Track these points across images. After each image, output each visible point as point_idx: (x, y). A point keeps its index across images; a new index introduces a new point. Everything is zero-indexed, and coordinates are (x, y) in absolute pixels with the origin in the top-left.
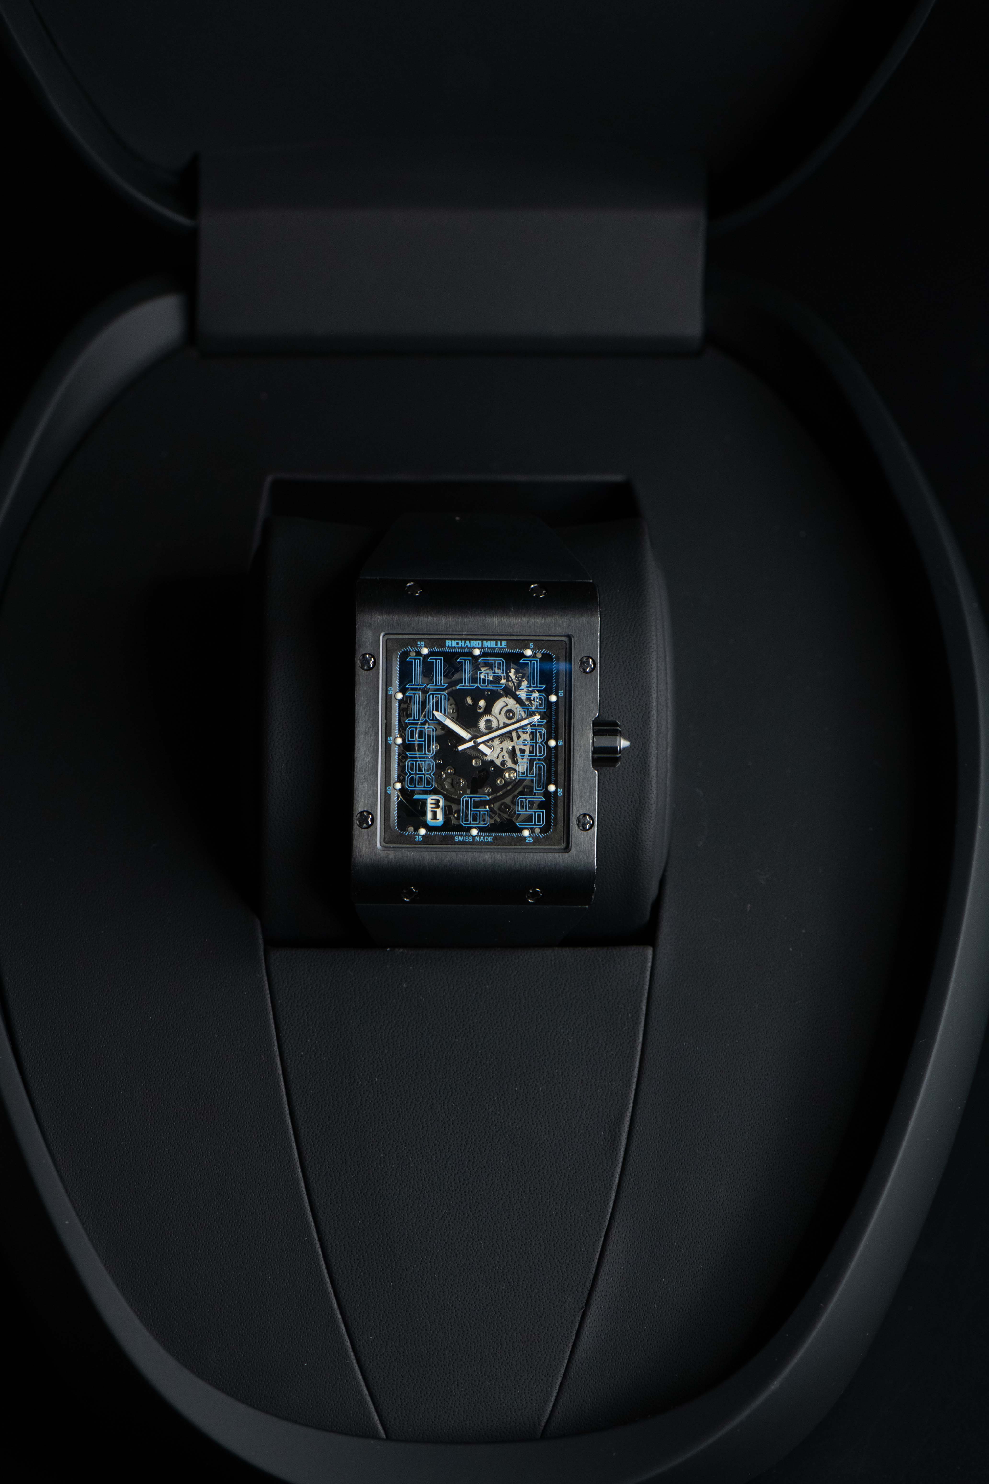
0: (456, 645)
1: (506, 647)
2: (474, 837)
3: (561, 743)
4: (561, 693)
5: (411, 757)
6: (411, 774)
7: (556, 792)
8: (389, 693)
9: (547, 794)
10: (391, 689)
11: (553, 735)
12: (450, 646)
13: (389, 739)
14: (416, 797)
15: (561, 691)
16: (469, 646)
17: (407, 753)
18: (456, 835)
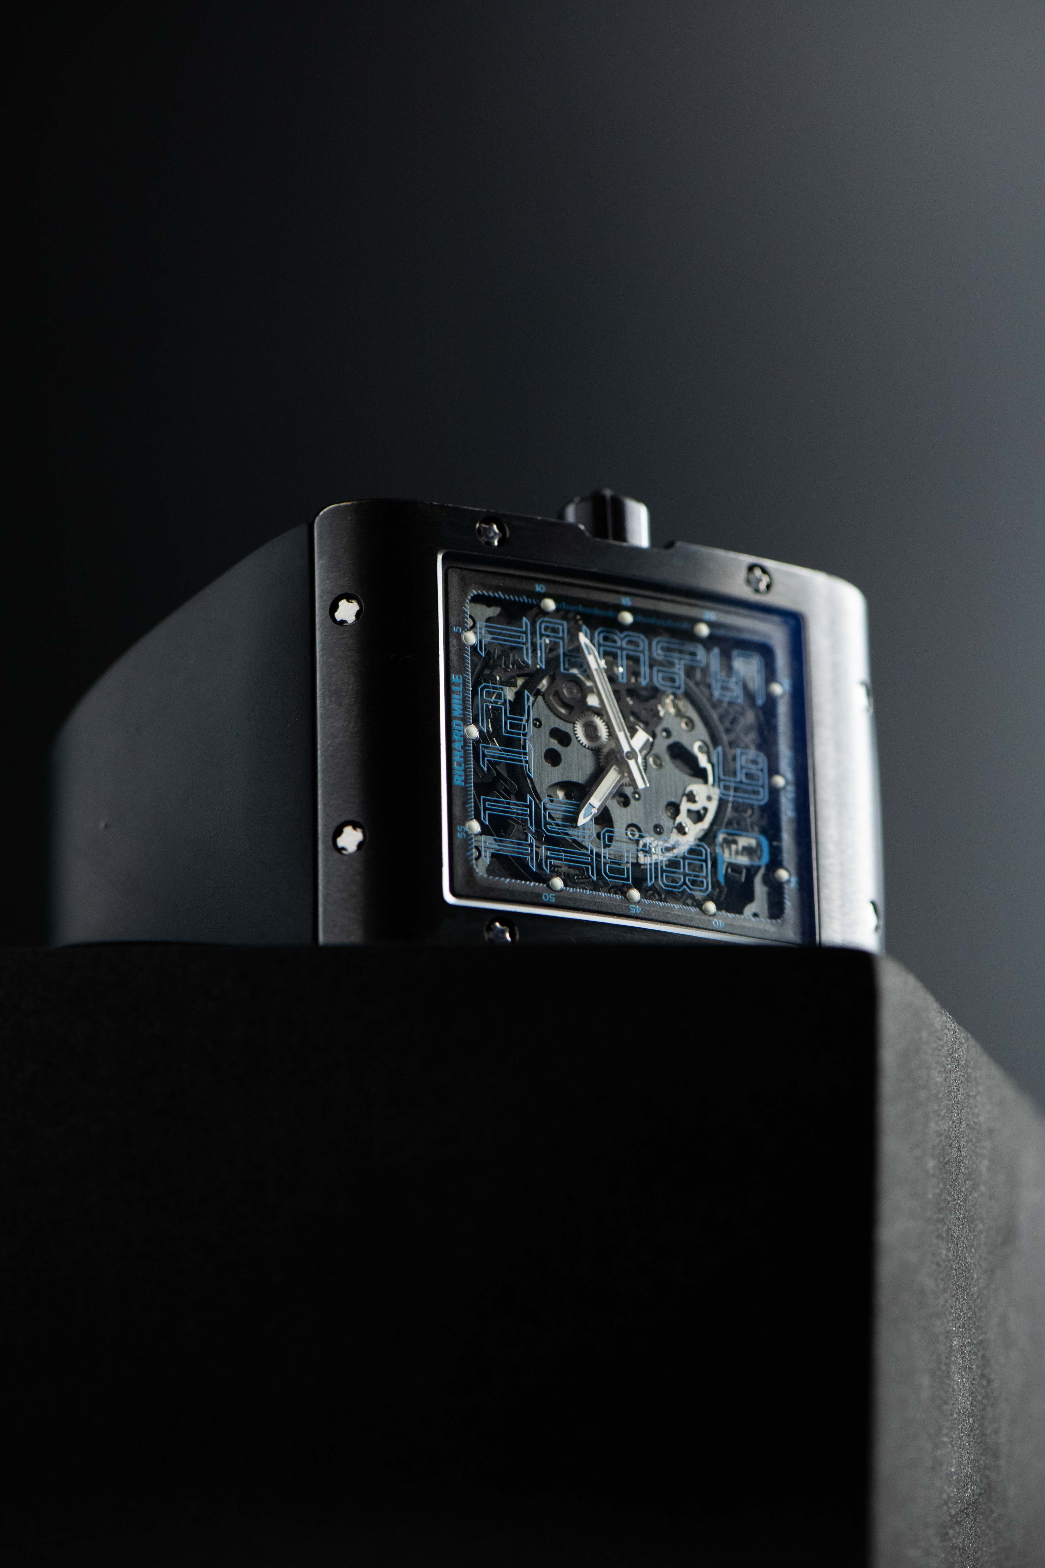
0: (463, 768)
1: (461, 677)
2: (787, 783)
3: (626, 601)
4: (539, 588)
5: (656, 877)
6: (684, 883)
7: (710, 624)
8: (553, 900)
9: (709, 642)
10: (546, 897)
11: (610, 613)
12: (463, 778)
13: (633, 912)
14: (721, 879)
15: (535, 588)
16: (462, 743)
17: (649, 884)
18: (786, 815)
